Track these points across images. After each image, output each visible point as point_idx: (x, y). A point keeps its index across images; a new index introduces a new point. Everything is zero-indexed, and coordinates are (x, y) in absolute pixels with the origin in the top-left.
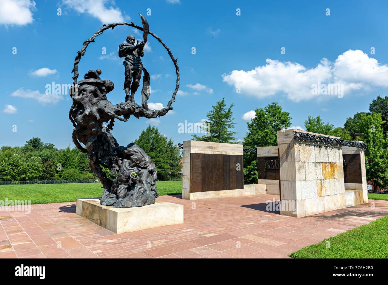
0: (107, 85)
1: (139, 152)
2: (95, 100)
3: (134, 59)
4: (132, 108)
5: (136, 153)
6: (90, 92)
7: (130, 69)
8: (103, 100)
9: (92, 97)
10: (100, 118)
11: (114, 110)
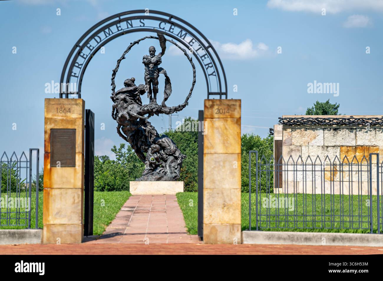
0: (140, 89)
1: (165, 142)
2: (125, 105)
3: (149, 70)
4: (150, 109)
5: (163, 143)
6: (122, 100)
7: (146, 79)
8: (131, 104)
9: (123, 103)
10: (129, 118)
11: (137, 112)
